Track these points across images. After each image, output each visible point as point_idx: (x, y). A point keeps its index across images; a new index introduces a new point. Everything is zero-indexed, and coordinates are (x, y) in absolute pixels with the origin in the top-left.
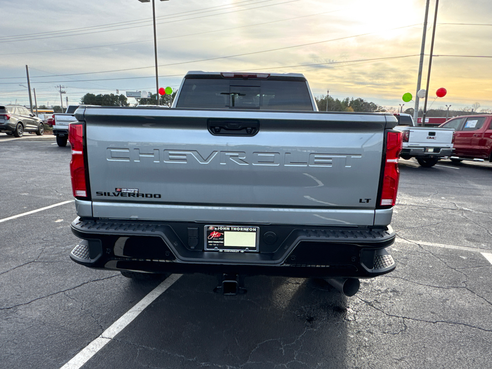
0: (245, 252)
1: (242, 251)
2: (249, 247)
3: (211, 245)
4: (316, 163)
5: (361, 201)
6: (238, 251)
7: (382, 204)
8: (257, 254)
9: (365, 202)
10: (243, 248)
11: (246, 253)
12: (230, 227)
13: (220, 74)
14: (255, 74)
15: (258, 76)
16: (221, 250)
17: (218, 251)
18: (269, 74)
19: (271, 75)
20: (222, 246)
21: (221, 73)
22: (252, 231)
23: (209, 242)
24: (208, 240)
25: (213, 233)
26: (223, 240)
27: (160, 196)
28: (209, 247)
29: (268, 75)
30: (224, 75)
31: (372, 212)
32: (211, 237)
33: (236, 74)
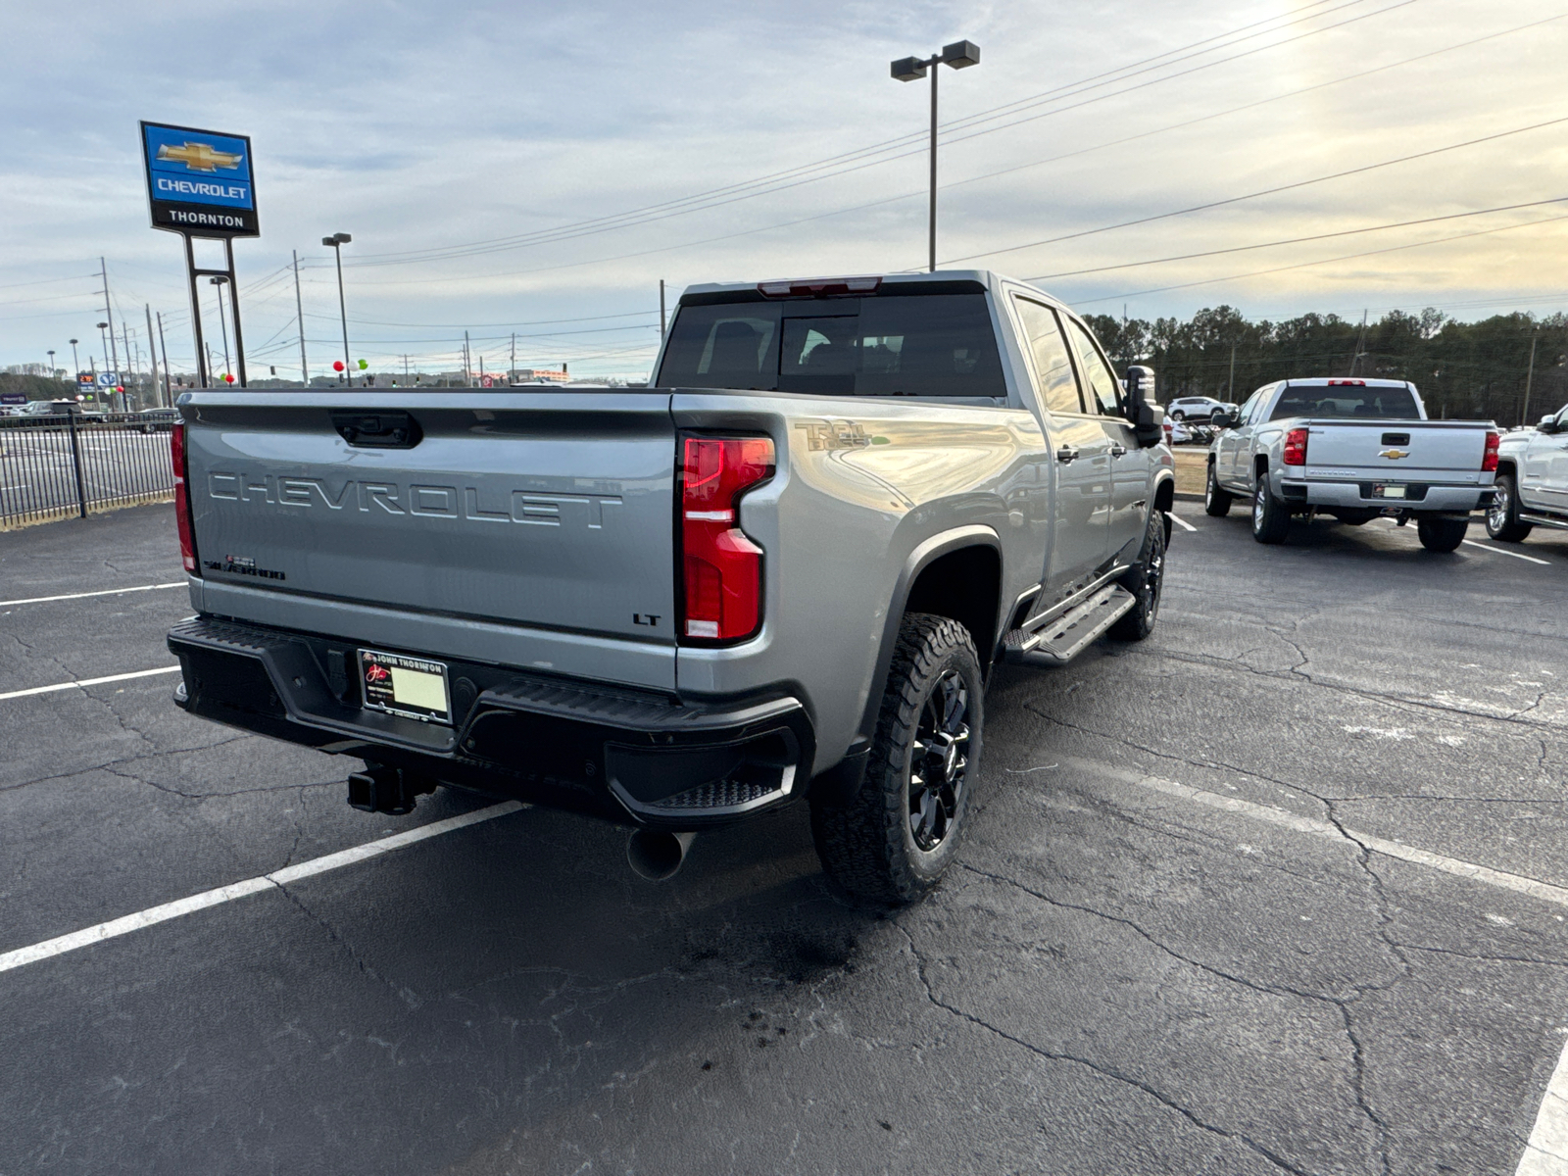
0: (430, 722)
1: (425, 718)
2: (436, 712)
3: (373, 695)
4: (527, 515)
5: (636, 619)
6: (417, 716)
7: (692, 633)
8: (450, 730)
9: (646, 624)
10: (427, 711)
11: (431, 725)
12: (398, 659)
13: (755, 288)
14: (842, 282)
15: (851, 286)
16: (390, 710)
17: (384, 712)
18: (880, 279)
19: (884, 281)
20: (390, 701)
21: (760, 285)
22: (436, 673)
23: (370, 688)
24: (367, 684)
25: (373, 669)
26: (391, 688)
27: (283, 577)
28: (371, 699)
29: (875, 283)
30: (768, 290)
31: (669, 651)
32: (370, 677)
33: (795, 285)
